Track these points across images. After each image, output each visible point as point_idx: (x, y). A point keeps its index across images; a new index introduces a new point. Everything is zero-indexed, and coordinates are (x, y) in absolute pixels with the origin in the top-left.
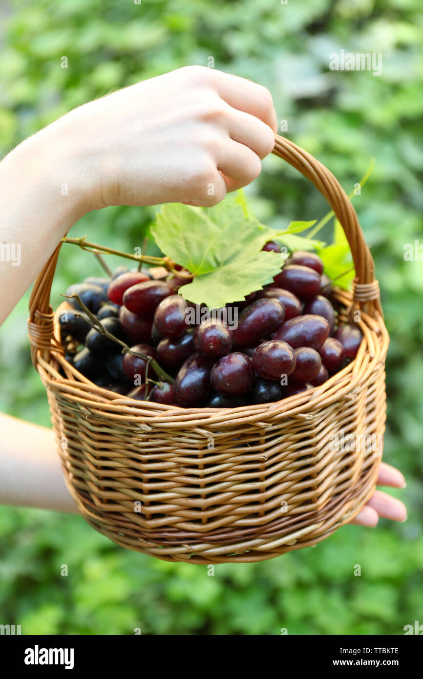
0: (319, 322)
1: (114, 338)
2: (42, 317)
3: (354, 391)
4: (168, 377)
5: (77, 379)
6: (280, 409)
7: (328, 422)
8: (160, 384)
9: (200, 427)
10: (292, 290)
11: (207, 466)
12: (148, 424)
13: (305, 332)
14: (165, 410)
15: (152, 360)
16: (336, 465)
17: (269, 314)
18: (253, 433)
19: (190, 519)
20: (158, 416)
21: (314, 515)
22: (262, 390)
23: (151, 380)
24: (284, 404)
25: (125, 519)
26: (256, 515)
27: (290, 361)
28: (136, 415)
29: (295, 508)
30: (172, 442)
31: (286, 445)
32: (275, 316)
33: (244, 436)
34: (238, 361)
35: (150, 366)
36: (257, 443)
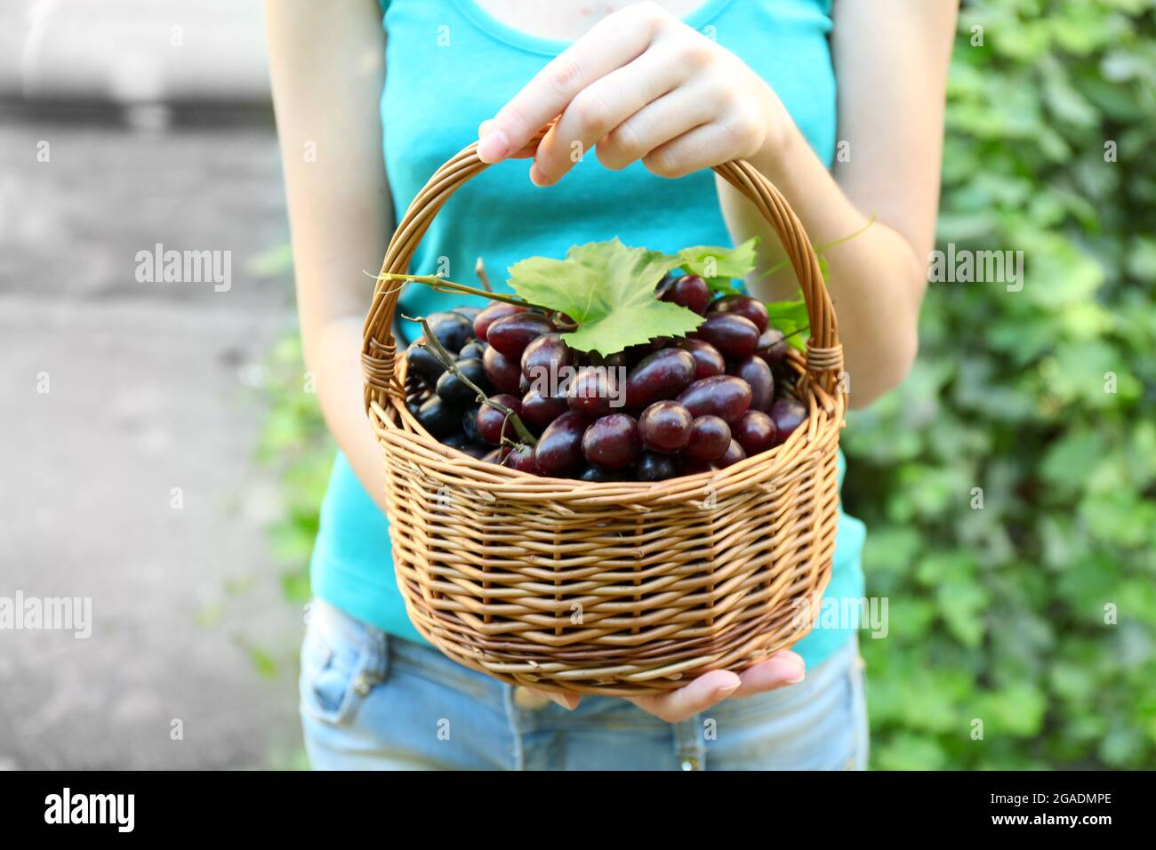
0: (738, 386)
1: (468, 381)
2: (378, 348)
3: (773, 481)
4: (531, 438)
5: (414, 431)
6: (663, 491)
7: (733, 517)
8: (521, 446)
9: (559, 502)
10: (715, 345)
11: (564, 556)
12: (490, 491)
13: (716, 397)
14: (514, 477)
15: (512, 414)
16: (744, 581)
17: (671, 369)
18: (626, 517)
19: (541, 628)
20: (507, 483)
21: (709, 643)
22: (649, 465)
23: (507, 440)
24: (671, 485)
25: (459, 621)
26: (627, 631)
27: (681, 428)
28: (478, 480)
29: (682, 629)
30: (520, 520)
31: (671, 541)
32: (679, 372)
33: (615, 521)
34: (622, 424)
35: (509, 420)
36: (632, 533)
